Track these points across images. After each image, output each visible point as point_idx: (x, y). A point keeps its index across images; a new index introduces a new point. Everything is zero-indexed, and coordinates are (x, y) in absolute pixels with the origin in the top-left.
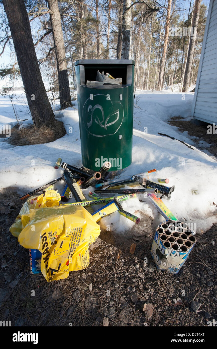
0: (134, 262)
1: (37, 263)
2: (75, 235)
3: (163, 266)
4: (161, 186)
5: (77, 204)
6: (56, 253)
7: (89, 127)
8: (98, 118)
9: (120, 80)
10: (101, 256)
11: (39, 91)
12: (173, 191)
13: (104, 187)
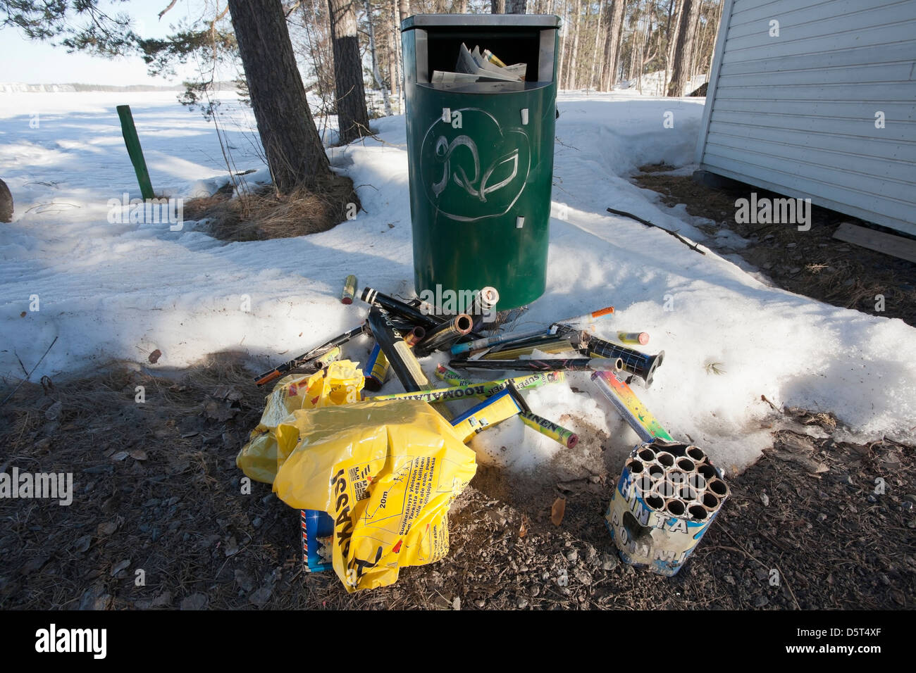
0: (562, 545)
1: (320, 546)
2: (417, 476)
3: (640, 555)
4: (629, 351)
5: (410, 398)
6: (370, 521)
7: (437, 196)
8: (463, 172)
9: (520, 70)
10: (478, 530)
11: (289, 95)
12: (660, 364)
13: (474, 354)
